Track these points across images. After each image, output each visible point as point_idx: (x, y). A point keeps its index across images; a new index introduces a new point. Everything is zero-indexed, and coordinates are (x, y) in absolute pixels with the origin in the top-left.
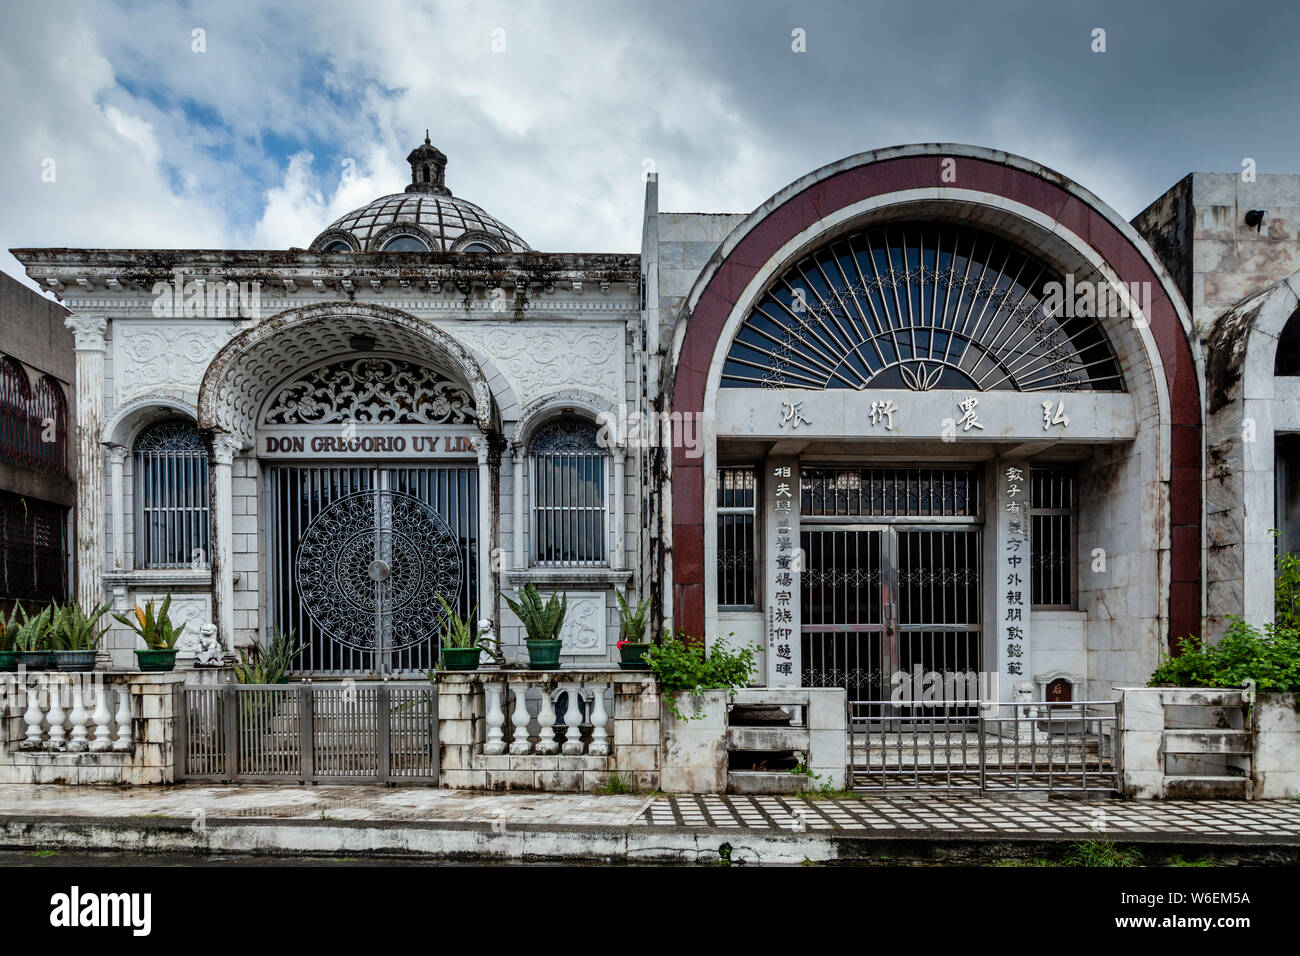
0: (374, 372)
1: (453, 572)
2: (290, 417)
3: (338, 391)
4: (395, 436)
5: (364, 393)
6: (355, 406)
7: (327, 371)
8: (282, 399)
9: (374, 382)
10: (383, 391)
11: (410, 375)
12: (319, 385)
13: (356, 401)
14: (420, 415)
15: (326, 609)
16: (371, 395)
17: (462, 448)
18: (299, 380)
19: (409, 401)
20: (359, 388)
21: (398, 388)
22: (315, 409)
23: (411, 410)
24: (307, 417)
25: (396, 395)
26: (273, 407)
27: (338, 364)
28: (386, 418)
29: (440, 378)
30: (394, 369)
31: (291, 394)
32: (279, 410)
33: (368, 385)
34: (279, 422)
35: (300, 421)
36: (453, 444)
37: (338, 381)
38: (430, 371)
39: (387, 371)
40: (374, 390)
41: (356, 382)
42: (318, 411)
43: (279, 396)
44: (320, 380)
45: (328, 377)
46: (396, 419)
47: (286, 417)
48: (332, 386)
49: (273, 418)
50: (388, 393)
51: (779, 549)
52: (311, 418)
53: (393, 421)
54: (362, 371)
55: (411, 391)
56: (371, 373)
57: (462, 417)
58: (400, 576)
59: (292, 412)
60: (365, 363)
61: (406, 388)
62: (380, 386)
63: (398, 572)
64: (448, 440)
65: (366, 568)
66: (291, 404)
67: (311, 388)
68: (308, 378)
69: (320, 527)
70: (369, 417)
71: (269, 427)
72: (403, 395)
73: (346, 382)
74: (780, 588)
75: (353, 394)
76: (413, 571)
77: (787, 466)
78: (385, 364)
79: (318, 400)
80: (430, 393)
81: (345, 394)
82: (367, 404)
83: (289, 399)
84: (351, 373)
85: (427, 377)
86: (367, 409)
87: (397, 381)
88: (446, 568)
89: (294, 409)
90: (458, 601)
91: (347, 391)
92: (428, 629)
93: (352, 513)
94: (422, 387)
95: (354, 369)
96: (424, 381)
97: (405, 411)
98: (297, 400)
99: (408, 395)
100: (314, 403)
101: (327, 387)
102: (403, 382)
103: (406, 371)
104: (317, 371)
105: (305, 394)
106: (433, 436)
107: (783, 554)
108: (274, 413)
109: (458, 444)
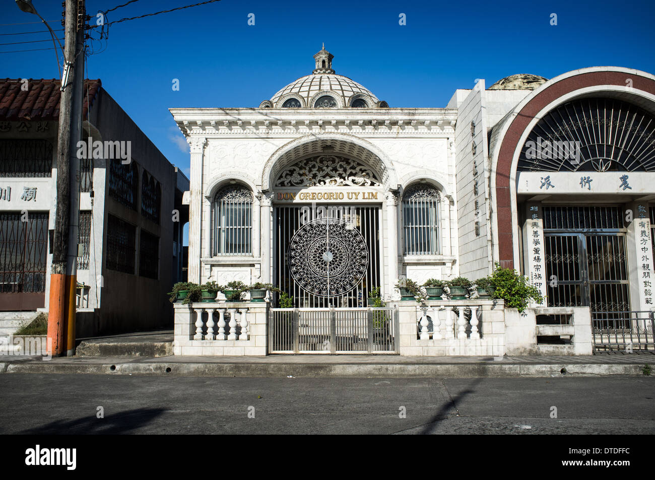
0: (328, 161)
1: (364, 257)
2: (288, 183)
3: (310, 171)
4: (339, 192)
5: (323, 171)
6: (319, 178)
7: (305, 162)
8: (284, 175)
9: (327, 166)
10: (332, 171)
11: (345, 163)
12: (301, 168)
13: (319, 176)
14: (349, 182)
15: (302, 276)
16: (326, 172)
17: (371, 198)
18: (292, 166)
19: (344, 175)
20: (320, 169)
21: (339, 169)
22: (299, 179)
23: (345, 180)
24: (295, 183)
25: (338, 172)
26: (279, 179)
27: (310, 158)
28: (333, 183)
29: (359, 164)
30: (337, 160)
31: (288, 172)
32: (282, 180)
33: (325, 168)
34: (282, 186)
35: (292, 185)
36: (366, 196)
37: (311, 166)
38: (354, 161)
39: (334, 161)
40: (328, 170)
41: (319, 166)
42: (300, 180)
43: (282, 173)
44: (301, 166)
45: (306, 164)
46: (338, 184)
47: (286, 183)
48: (307, 168)
49: (279, 184)
50: (334, 172)
51: (534, 245)
52: (297, 183)
53: (336, 185)
54: (321, 162)
55: (345, 171)
56: (326, 162)
57: (370, 183)
58: (338, 259)
59: (288, 181)
60: (323, 158)
61: (342, 169)
62: (330, 168)
63: (337, 257)
64: (364, 193)
65: (322, 256)
66: (288, 177)
67: (298, 169)
68: (296, 165)
69: (299, 235)
70: (325, 183)
71: (277, 188)
72: (341, 172)
73: (314, 166)
74: (536, 263)
75: (317, 172)
76: (344, 257)
77: (536, 206)
78: (333, 158)
79: (301, 175)
80: (354, 172)
81: (314, 172)
82: (324, 177)
83: (287, 174)
84: (317, 162)
85: (352, 164)
86: (324, 179)
87: (338, 166)
88: (360, 255)
89: (290, 180)
90: (366, 272)
91: (314, 171)
92: (352, 286)
93: (315, 229)
94: (350, 169)
95: (318, 161)
96: (351, 165)
97: (342, 180)
98: (291, 175)
99: (343, 172)
100: (299, 177)
101: (305, 169)
102: (341, 166)
103: (343, 161)
104: (301, 162)
105: (295, 172)
106: (357, 192)
107: (536, 247)
108: (280, 181)
109: (369, 195)
